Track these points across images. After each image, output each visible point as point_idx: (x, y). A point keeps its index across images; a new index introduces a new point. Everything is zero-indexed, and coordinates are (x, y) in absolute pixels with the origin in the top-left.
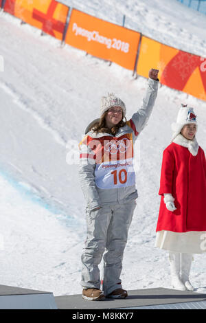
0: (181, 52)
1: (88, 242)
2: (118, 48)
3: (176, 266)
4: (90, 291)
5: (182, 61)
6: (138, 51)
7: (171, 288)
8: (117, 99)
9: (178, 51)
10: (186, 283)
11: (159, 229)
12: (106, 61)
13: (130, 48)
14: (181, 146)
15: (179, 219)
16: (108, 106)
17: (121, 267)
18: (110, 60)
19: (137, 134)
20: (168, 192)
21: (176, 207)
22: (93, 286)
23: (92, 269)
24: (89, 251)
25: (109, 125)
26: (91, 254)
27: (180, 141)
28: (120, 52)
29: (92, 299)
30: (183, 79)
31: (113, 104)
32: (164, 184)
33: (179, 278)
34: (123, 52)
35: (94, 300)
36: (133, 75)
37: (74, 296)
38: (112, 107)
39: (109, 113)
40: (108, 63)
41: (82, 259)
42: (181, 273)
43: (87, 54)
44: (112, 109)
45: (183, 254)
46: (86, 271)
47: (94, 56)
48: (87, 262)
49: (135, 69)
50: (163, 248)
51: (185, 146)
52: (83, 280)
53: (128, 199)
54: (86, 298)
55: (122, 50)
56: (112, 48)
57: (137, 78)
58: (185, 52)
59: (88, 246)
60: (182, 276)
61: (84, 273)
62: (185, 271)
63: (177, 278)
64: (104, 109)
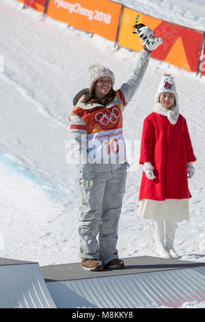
0: (164, 23)
1: (85, 214)
2: (100, 20)
3: (160, 234)
4: (88, 262)
5: (165, 31)
6: (119, 22)
7: (156, 256)
8: (105, 69)
9: (160, 21)
10: (171, 251)
11: (141, 198)
12: (88, 33)
13: (112, 20)
14: (160, 115)
15: (158, 186)
16: (97, 76)
17: (117, 237)
18: (92, 31)
19: (125, 104)
20: (147, 161)
21: (155, 175)
22: (91, 257)
23: (90, 242)
24: (87, 223)
26: (88, 226)
28: (102, 24)
29: (90, 269)
30: (165, 49)
31: (102, 74)
32: (144, 152)
33: (164, 246)
34: (105, 24)
35: (92, 271)
36: (115, 46)
37: (60, 265)
38: (101, 78)
40: (90, 35)
41: (80, 232)
42: (165, 241)
43: (69, 26)
44: (101, 80)
45: (166, 222)
46: (84, 243)
47: (76, 28)
48: (84, 234)
49: (117, 40)
50: (144, 217)
51: (164, 115)
52: (82, 252)
53: (121, 169)
54: (85, 268)
55: (104, 21)
56: (93, 20)
57: (118, 49)
58: (167, 23)
59: (85, 218)
60: (167, 244)
61: (83, 246)
62: (169, 239)
63: (162, 246)
64: (93, 80)
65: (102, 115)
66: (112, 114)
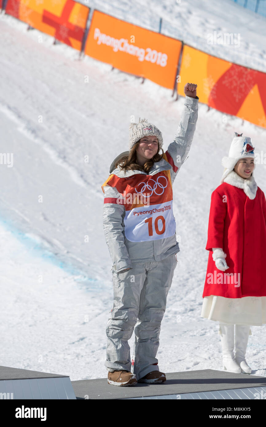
0: (235, 66)
1: (115, 311)
2: (153, 61)
3: (229, 342)
4: (117, 374)
5: (235, 77)
6: (179, 65)
7: (222, 370)
9: (230, 64)
10: (242, 364)
12: (138, 77)
13: (168, 61)
14: (235, 187)
16: (140, 135)
17: (158, 343)
18: (143, 75)
20: (218, 246)
22: (121, 368)
23: (120, 346)
24: (117, 323)
25: (140, 159)
26: (118, 326)
27: (233, 180)
28: (155, 66)
29: (120, 384)
30: (237, 100)
32: (213, 235)
33: (233, 357)
34: (159, 66)
35: (122, 386)
36: (173, 96)
38: (145, 137)
39: (141, 144)
40: (141, 80)
41: (107, 333)
42: (235, 351)
43: (113, 68)
45: (237, 326)
46: (112, 348)
47: (122, 71)
48: (114, 337)
49: (175, 88)
50: (212, 319)
51: (239, 187)
52: (109, 359)
53: (166, 254)
54: (112, 383)
55: (158, 63)
56: (145, 61)
57: (177, 99)
58: (239, 66)
59: (116, 316)
60: (236, 354)
61: (110, 351)
62: (239, 348)
63: (230, 357)
64: (135, 139)
65: (144, 185)
66: (157, 183)
